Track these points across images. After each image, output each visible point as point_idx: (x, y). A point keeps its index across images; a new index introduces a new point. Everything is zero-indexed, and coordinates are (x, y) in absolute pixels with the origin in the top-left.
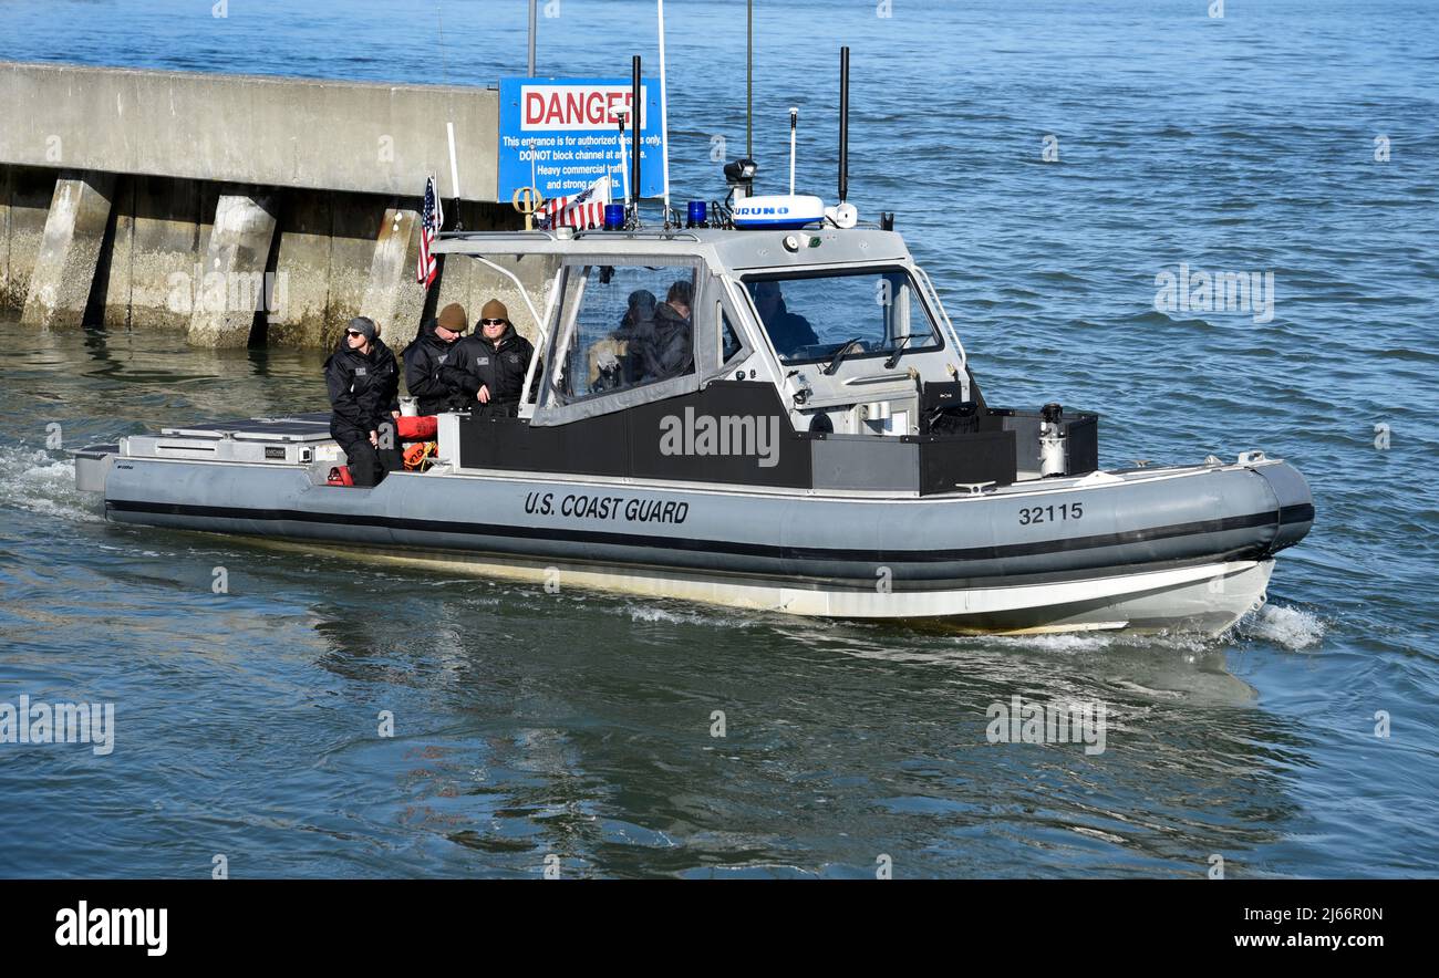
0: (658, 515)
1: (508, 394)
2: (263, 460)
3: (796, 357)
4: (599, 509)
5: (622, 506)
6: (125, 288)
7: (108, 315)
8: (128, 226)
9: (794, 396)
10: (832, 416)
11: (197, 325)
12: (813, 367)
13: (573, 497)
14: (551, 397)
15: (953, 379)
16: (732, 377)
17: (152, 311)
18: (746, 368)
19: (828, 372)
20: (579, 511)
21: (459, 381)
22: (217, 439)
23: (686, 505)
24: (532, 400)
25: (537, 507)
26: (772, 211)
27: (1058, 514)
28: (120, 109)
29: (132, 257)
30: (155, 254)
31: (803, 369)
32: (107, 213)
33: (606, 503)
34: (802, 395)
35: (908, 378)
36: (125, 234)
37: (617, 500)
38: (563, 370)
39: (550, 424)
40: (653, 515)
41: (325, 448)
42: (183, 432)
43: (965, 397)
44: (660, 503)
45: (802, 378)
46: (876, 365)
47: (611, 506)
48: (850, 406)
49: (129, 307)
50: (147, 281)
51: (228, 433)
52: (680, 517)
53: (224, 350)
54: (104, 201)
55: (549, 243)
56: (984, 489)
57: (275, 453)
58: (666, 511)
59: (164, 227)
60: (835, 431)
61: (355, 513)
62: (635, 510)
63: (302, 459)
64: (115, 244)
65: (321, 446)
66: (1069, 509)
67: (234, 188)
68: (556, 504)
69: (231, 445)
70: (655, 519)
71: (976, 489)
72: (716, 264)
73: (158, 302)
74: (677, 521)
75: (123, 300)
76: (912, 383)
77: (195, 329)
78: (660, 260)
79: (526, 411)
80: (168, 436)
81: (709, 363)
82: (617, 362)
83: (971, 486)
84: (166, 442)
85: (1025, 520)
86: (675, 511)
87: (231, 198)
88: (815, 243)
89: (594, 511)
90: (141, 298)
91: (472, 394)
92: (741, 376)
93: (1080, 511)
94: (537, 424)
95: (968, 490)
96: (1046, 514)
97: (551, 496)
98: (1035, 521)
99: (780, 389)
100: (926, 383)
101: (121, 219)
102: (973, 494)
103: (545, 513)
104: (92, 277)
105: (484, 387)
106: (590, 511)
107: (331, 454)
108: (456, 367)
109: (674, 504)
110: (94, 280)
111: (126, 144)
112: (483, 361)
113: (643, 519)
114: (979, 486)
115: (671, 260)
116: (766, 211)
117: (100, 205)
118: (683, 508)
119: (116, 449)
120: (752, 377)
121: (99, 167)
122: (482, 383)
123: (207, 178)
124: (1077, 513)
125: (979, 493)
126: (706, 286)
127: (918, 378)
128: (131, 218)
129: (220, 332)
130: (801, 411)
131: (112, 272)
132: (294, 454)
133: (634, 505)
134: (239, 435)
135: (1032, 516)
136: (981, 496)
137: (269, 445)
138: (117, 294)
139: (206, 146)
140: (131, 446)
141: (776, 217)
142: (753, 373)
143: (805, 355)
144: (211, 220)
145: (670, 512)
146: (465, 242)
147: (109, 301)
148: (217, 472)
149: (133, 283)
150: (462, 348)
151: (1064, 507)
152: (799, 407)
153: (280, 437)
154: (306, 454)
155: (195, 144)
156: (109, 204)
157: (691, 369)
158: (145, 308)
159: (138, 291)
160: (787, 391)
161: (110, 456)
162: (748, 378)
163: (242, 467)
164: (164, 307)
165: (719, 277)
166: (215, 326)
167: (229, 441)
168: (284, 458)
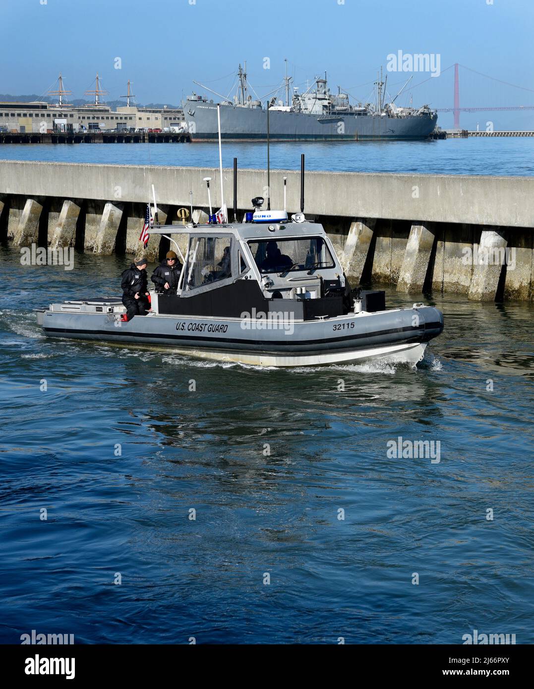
0: (218, 330)
1: (174, 286)
2: (96, 312)
3: (269, 270)
4: (200, 328)
5: (207, 326)
6: (441, 274)
7: (433, 286)
8: (442, 246)
9: (265, 285)
10: (282, 293)
11: (473, 290)
12: (275, 274)
13: (192, 324)
14: (187, 287)
15: (337, 279)
16: (244, 278)
17: (453, 284)
18: (248, 275)
19: (281, 276)
20: (193, 329)
21: (158, 281)
22: (81, 304)
23: (227, 326)
24: (181, 288)
25: (180, 328)
26: (265, 216)
27: (346, 326)
28: (439, 193)
29: (444, 260)
30: (454, 258)
31: (271, 275)
32: (433, 240)
33: (202, 326)
34: (268, 284)
35: (317, 278)
36: (441, 249)
37: (206, 325)
38: (191, 277)
39: (187, 297)
40: (216, 330)
41: (118, 307)
42: (72, 302)
43: (343, 285)
44: (219, 325)
45: (268, 278)
46: (304, 273)
47: (203, 327)
48: (290, 289)
49: (443, 283)
50: (450, 271)
51: (84, 302)
52: (225, 330)
53: (484, 301)
54: (432, 234)
55: (185, 229)
56: (324, 318)
57: (99, 309)
58: (221, 328)
59: (458, 246)
60: (283, 298)
61: (122, 331)
62: (211, 328)
63: (108, 311)
64: (436, 254)
65: (116, 307)
66: (350, 325)
67: (489, 228)
68: (186, 326)
69: (85, 307)
70: (217, 331)
71: (322, 318)
72: (238, 236)
73: (455, 280)
74: (224, 332)
75: (440, 280)
76: (319, 280)
77: (472, 292)
78: (221, 235)
79: (179, 292)
80: (67, 304)
81: (236, 274)
82: (209, 273)
83: (320, 317)
84: (65, 306)
85: (335, 329)
86: (222, 328)
87: (487, 232)
88: (282, 228)
89: (198, 329)
90: (447, 279)
91: (162, 286)
92: (246, 278)
93: (354, 325)
94: (182, 297)
95: (319, 319)
96: (342, 326)
97: (185, 323)
98: (338, 329)
99: (259, 282)
100: (325, 280)
101: (439, 243)
102: (320, 320)
103: (182, 330)
104: (426, 269)
105: (167, 283)
106: (197, 329)
107: (121, 309)
108: (157, 276)
109: (223, 325)
110: (427, 271)
111: (441, 209)
112: (167, 274)
113: (213, 331)
114: (323, 317)
115: (224, 235)
116: (263, 216)
117: (430, 237)
118: (226, 327)
119: (48, 309)
120: (250, 278)
121: (430, 220)
122: (166, 281)
123: (477, 223)
124: (352, 326)
125: (323, 320)
126: (234, 244)
127: (321, 278)
128: (443, 242)
129: (483, 293)
130: (268, 290)
131: (435, 267)
132: (106, 310)
133: (211, 326)
134: (89, 303)
135: (337, 327)
136: (323, 321)
137: (97, 306)
138: (438, 277)
139: (476, 208)
140: (53, 308)
141: (266, 218)
142: (250, 277)
143: (272, 270)
144: (478, 242)
145: (222, 329)
146: (159, 229)
147: (434, 280)
148: (78, 317)
149: (444, 272)
150: (160, 269)
151: (348, 324)
152: (266, 289)
153: (102, 303)
154: (110, 310)
155: (471, 208)
156: (434, 236)
157: (230, 276)
158: (449, 283)
159: (446, 275)
160: (262, 283)
161: (47, 311)
162: (249, 279)
163: (87, 315)
164: (458, 282)
165: (239, 241)
166: (480, 291)
167: (85, 305)
168: (102, 311)
